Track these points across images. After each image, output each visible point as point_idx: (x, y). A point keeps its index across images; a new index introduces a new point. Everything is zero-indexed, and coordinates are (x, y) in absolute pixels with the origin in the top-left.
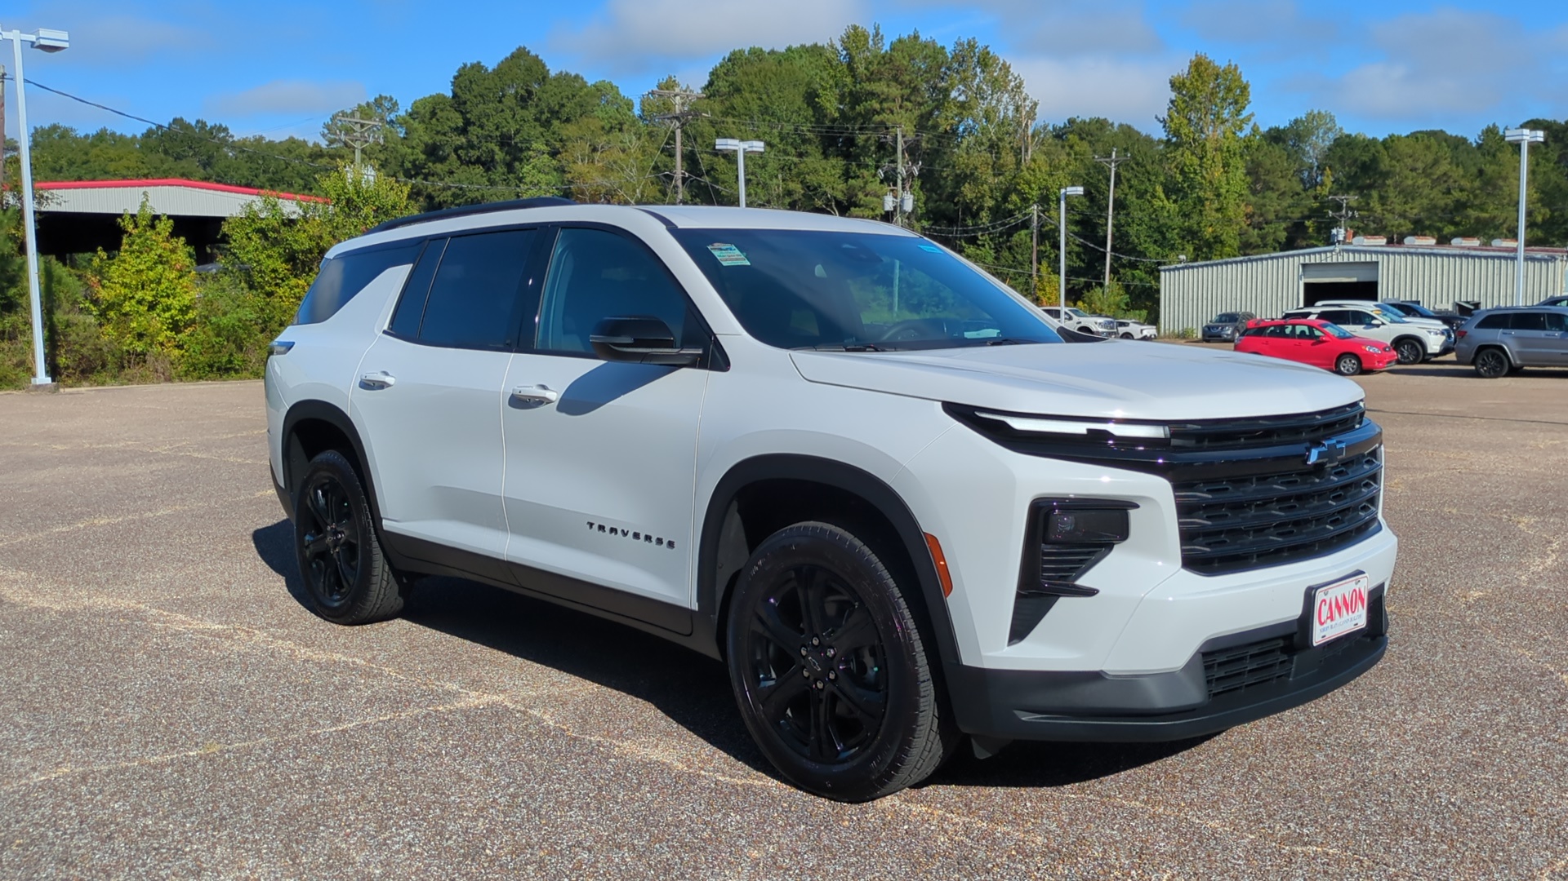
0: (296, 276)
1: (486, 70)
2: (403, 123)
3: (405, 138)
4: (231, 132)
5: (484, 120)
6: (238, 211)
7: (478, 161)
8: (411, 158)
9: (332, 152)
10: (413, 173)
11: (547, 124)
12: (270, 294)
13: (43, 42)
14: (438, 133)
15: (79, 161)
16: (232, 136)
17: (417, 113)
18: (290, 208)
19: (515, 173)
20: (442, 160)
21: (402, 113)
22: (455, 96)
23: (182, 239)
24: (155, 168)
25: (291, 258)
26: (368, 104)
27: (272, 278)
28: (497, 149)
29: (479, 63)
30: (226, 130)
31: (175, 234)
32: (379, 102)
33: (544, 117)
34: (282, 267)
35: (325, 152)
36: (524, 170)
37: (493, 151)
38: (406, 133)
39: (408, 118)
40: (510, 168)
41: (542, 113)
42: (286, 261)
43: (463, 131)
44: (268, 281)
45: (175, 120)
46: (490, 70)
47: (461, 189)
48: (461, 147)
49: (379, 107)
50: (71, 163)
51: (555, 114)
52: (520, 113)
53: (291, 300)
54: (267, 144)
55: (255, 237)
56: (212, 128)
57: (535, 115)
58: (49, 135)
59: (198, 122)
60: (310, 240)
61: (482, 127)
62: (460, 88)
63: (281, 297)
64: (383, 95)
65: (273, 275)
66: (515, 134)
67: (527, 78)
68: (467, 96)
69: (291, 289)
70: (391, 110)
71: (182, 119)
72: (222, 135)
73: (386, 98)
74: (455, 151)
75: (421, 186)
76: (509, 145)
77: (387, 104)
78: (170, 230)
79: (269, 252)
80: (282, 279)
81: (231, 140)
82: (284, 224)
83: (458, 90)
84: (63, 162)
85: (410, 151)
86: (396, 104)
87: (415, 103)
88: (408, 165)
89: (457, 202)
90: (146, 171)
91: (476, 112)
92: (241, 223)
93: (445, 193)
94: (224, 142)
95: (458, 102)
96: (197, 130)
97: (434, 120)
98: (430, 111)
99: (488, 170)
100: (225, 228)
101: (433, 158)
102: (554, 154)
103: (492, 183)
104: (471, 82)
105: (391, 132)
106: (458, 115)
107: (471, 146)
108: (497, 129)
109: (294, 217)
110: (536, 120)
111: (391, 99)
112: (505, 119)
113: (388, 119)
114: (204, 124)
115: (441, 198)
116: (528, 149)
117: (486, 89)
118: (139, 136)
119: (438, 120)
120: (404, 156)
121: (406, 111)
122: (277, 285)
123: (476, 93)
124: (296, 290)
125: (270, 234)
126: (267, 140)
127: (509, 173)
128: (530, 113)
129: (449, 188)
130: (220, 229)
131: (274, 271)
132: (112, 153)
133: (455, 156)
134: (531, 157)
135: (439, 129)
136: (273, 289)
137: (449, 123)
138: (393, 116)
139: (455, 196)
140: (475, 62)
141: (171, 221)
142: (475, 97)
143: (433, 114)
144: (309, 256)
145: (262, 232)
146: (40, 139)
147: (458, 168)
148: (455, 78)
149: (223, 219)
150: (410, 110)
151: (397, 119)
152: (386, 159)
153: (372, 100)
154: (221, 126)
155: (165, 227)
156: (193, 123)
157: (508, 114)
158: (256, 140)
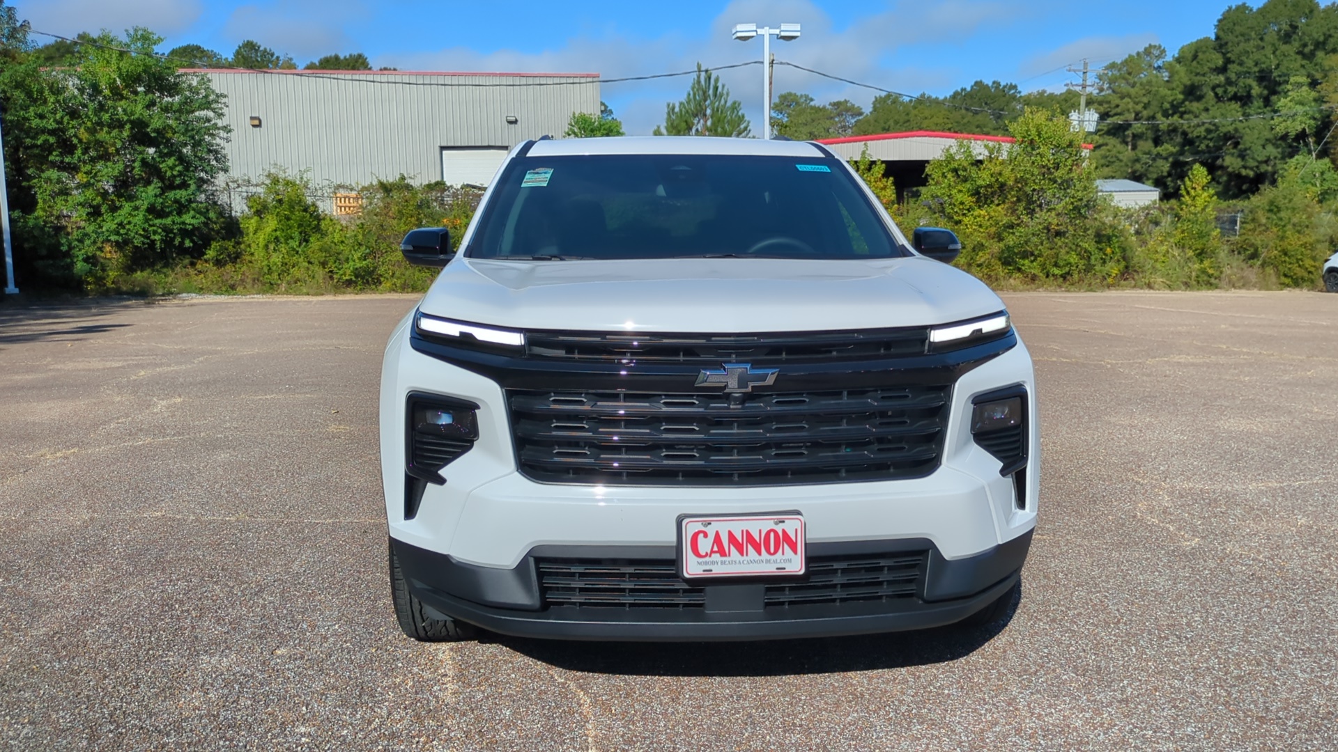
0: (980, 207)
1: (1251, 10)
2: (1169, 67)
3: (1167, 81)
4: (1019, 89)
5: (1244, 58)
6: (939, 155)
7: (1235, 98)
8: (1170, 99)
9: (1100, 99)
10: (1170, 112)
11: (1309, 57)
12: (958, 223)
13: (783, 34)
14: (1197, 74)
15: (902, 121)
16: (1020, 92)
17: (1183, 57)
18: (979, 149)
19: (1271, 106)
20: (1200, 98)
21: (1169, 58)
22: (1218, 38)
23: (891, 179)
24: (957, 122)
25: (976, 193)
26: (1138, 54)
27: (960, 209)
28: (1254, 84)
29: (1244, 4)
30: (1015, 87)
31: (886, 175)
32: (1148, 51)
33: (1307, 50)
34: (969, 200)
35: (1095, 99)
36: (1280, 104)
37: (1250, 86)
38: (1170, 77)
39: (1174, 63)
40: (1267, 102)
41: (1305, 45)
42: (972, 195)
43: (1222, 70)
44: (956, 212)
45: (976, 83)
46: (1254, 10)
47: (1214, 125)
48: (1218, 86)
49: (1147, 55)
50: (896, 122)
51: (1319, 45)
52: (1284, 48)
53: (974, 227)
54: (1048, 96)
55: (949, 175)
56: (1005, 87)
57: (1297, 48)
58: (885, 102)
59: (994, 83)
60: (992, 176)
61: (1241, 64)
62: (1223, 30)
63: (966, 225)
64: (1153, 44)
65: (961, 207)
66: (1276, 69)
67: (1294, 14)
68: (1230, 37)
69: (975, 218)
70: (1158, 57)
71: (981, 82)
72: (1012, 91)
73: (1155, 46)
74: (1213, 89)
75: (1177, 124)
76: (1269, 80)
77: (1156, 52)
78: (882, 172)
79: (960, 187)
80: (968, 210)
81: (1018, 95)
82: (972, 164)
83: (1221, 34)
84: (891, 123)
85: (1169, 92)
86: (1164, 51)
87: (1182, 48)
88: (1167, 105)
89: (1209, 137)
90: (950, 126)
91: (1237, 50)
92: (939, 164)
93: (1199, 129)
94: (1014, 98)
95: (1220, 44)
96: (993, 90)
97: (1195, 62)
98: (1193, 55)
99: (1243, 106)
100: (928, 170)
101: (1191, 98)
102: (1314, 84)
103: (1247, 116)
104: (1234, 24)
105: (1157, 77)
106: (1219, 56)
107: (1229, 82)
108: (1256, 65)
109: (980, 158)
110: (1299, 53)
111: (1160, 47)
112: (1265, 55)
113: (1156, 65)
114: (999, 84)
115: (1195, 134)
116: (1287, 82)
117: (1248, 28)
118: (948, 97)
119: (1198, 62)
120: (1163, 97)
121: (1173, 56)
122: (964, 215)
123: (1238, 33)
124: (978, 219)
125: (960, 173)
126: (1048, 92)
127: (1265, 106)
128: (1291, 49)
129: (1203, 123)
130: (924, 170)
131: (962, 203)
132: (927, 113)
133: (1212, 94)
134: (1288, 91)
135: (1198, 71)
136: (960, 218)
137: (1209, 64)
138: (1160, 63)
139: (1208, 131)
140: (1240, 3)
141: (884, 165)
142: (1237, 37)
143: (1195, 57)
144: (989, 190)
145: (955, 171)
146: (878, 105)
147: (1213, 106)
148: (1220, 21)
149: (928, 162)
150: (1176, 55)
151: (1164, 65)
152: (1149, 102)
153: (1141, 50)
154: (1011, 84)
155: (878, 170)
156: (990, 84)
157: (1269, 50)
158: (1039, 93)
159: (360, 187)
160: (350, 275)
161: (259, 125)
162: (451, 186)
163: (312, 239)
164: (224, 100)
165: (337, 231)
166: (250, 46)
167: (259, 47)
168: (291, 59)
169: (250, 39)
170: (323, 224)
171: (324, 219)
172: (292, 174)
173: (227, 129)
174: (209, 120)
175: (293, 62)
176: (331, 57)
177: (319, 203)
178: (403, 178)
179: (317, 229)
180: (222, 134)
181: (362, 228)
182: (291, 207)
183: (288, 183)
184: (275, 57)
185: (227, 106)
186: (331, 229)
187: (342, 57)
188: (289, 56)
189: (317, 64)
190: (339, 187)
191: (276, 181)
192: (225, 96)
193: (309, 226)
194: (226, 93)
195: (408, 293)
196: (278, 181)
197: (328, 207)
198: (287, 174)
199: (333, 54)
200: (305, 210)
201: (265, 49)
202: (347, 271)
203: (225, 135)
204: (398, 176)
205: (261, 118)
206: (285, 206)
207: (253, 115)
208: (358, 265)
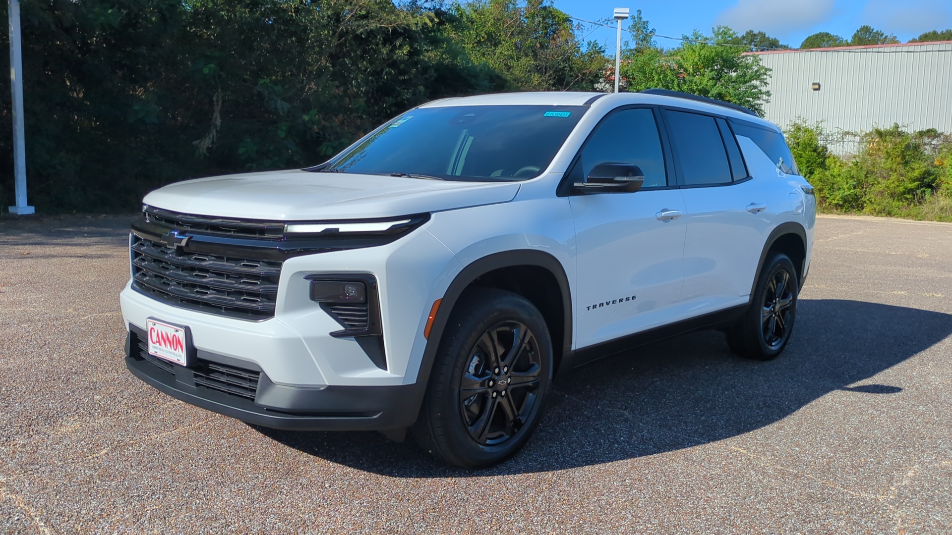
159: (864, 133)
160: (838, 200)
161: (819, 89)
162: (942, 134)
163: (816, 172)
164: (768, 73)
165: (837, 166)
166: (866, 29)
167: (872, 30)
168: (895, 37)
169: (866, 25)
170: (827, 162)
171: (829, 157)
172: (810, 124)
173: (768, 93)
174: (755, 87)
175: (897, 39)
176: (929, 33)
177: (829, 146)
178: (897, 127)
179: (822, 165)
180: (765, 97)
181: (857, 165)
182: (804, 149)
183: (807, 130)
184: (884, 36)
185: (771, 77)
186: (833, 165)
187: (939, 32)
188: (894, 35)
189: (918, 39)
190: (847, 133)
191: (798, 129)
192: (771, 70)
193: (815, 162)
194: (771, 68)
195: (881, 216)
196: (800, 129)
197: (834, 149)
198: (807, 124)
199: (932, 31)
200: (815, 151)
201: (877, 31)
202: (838, 196)
203: (767, 98)
204: (892, 125)
205: (820, 83)
206: (800, 148)
207: (815, 82)
208: (847, 193)
